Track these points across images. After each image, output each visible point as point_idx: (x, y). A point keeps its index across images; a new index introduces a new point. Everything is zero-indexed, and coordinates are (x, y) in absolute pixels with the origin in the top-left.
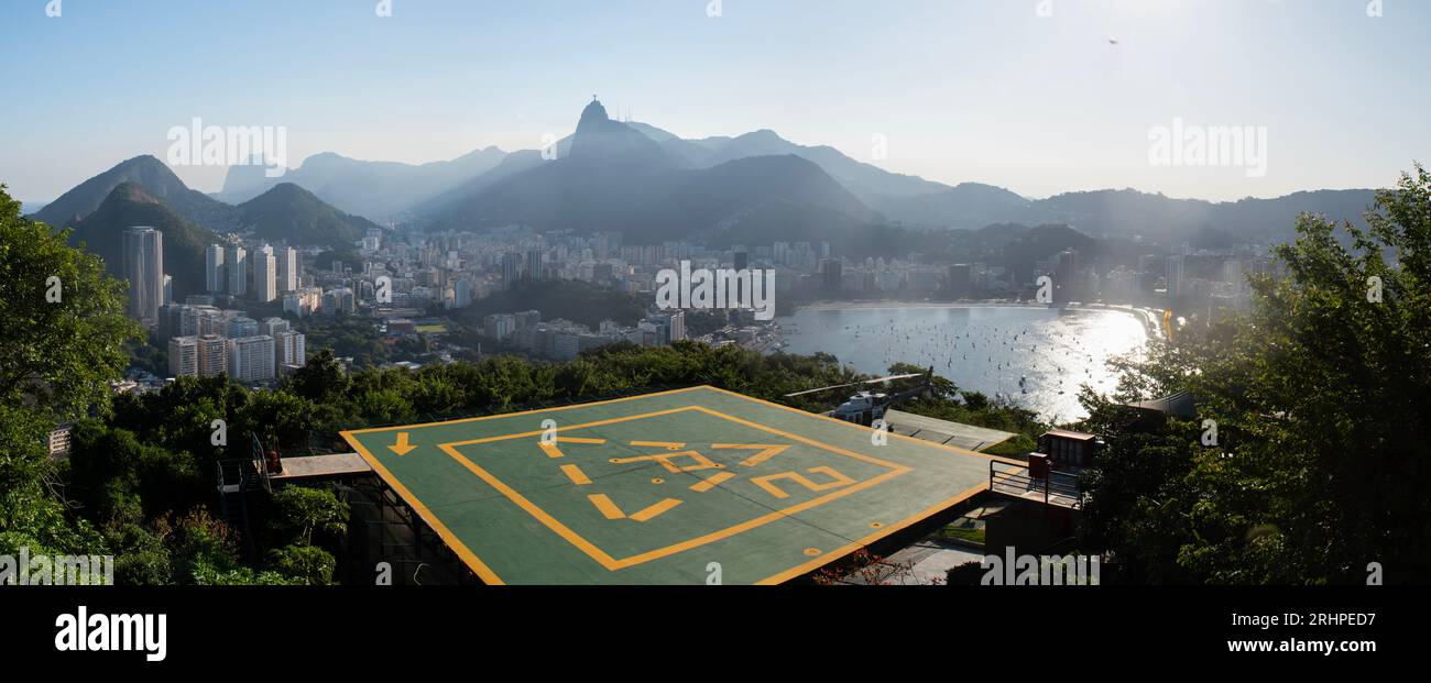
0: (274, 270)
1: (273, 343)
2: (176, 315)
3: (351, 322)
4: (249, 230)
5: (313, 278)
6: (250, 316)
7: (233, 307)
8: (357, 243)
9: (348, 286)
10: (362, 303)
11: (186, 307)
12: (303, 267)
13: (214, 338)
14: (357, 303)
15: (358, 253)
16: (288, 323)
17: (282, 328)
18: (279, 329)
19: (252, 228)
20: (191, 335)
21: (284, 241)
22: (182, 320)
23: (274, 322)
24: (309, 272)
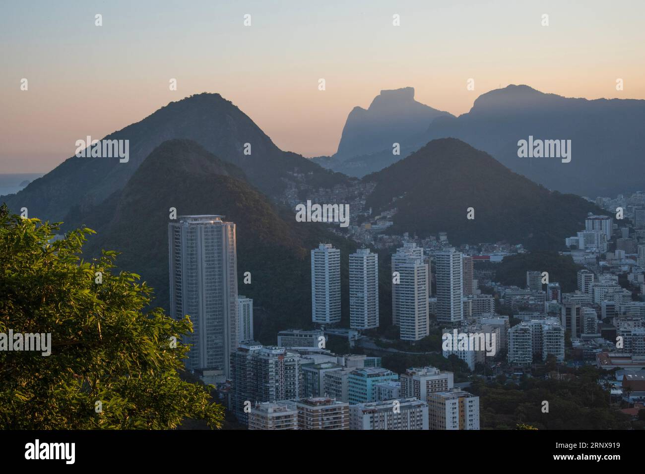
0: (427, 287)
1: (425, 411)
2: (261, 364)
3: (559, 376)
4: (384, 218)
5: (492, 299)
6: (385, 364)
7: (358, 351)
8: (568, 241)
9: (552, 314)
10: (577, 343)
11: (277, 351)
12: (475, 283)
13: (328, 402)
14: (568, 344)
15: (570, 257)
16: (449, 376)
17: (440, 385)
18: (433, 387)
19: (389, 214)
20: (287, 397)
21: (443, 238)
22: (272, 374)
23: (426, 376)
24: (485, 290)
